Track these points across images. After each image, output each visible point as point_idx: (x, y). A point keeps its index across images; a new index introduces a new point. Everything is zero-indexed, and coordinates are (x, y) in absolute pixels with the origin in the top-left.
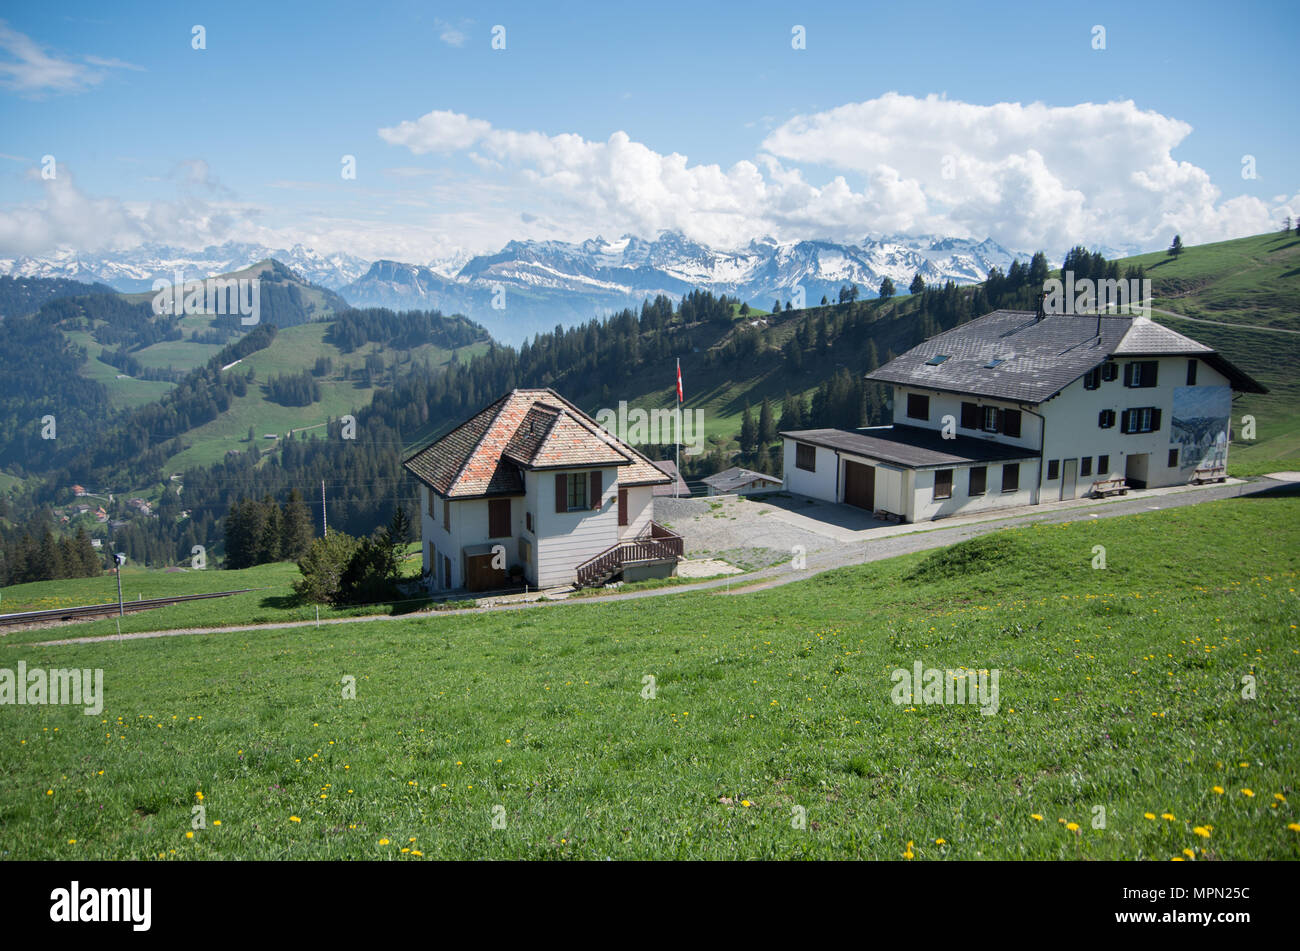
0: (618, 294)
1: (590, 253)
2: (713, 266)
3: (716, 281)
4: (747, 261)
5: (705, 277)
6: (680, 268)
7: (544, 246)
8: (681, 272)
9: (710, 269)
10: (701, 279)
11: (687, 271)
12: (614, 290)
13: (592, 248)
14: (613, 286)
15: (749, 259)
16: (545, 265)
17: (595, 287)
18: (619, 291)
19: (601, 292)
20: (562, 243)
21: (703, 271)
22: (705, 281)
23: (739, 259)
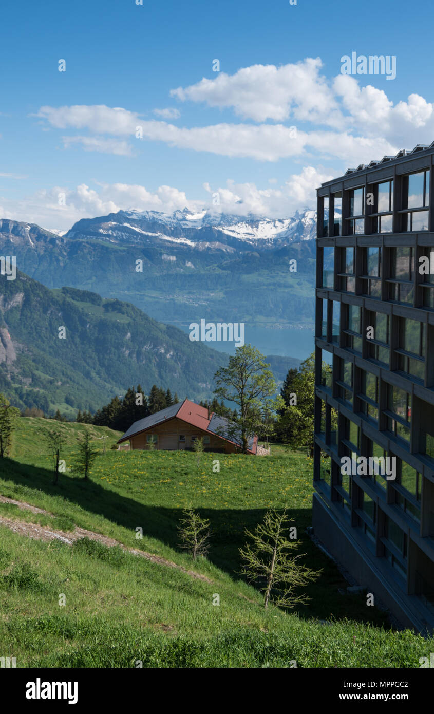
0: (186, 247)
1: (178, 220)
2: (257, 227)
3: (259, 237)
4: (283, 223)
5: (251, 234)
6: (232, 228)
7: (144, 214)
8: (233, 231)
9: (255, 229)
10: (248, 236)
11: (237, 230)
12: (182, 244)
13: (179, 216)
14: (183, 241)
15: (284, 221)
16: (132, 226)
17: (169, 241)
18: (186, 245)
19: (173, 245)
20: (158, 213)
21: (250, 230)
22: (251, 237)
23: (277, 222)
